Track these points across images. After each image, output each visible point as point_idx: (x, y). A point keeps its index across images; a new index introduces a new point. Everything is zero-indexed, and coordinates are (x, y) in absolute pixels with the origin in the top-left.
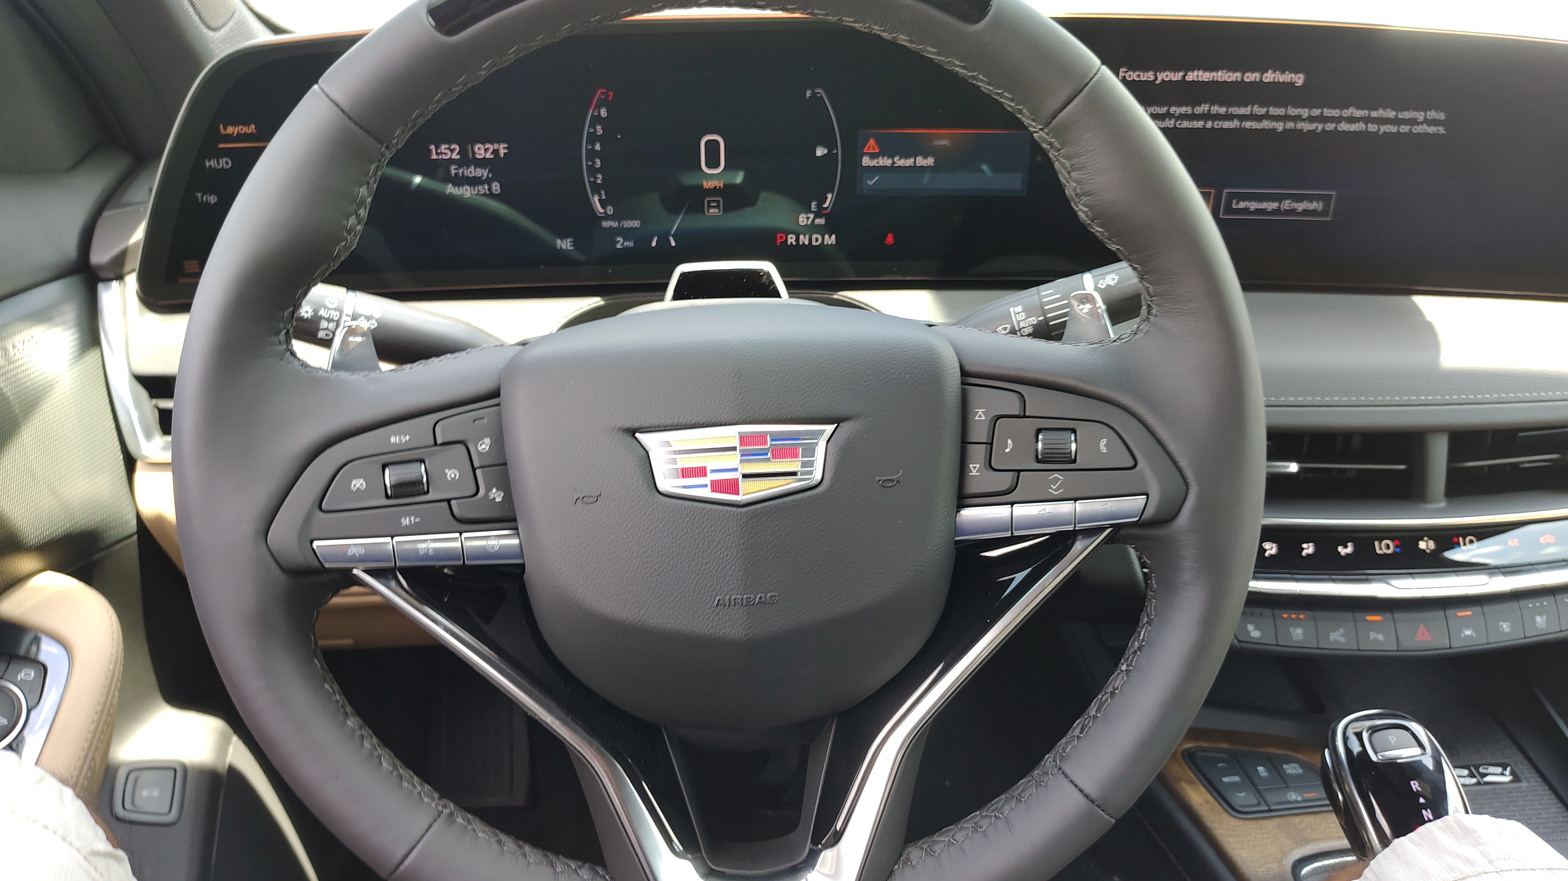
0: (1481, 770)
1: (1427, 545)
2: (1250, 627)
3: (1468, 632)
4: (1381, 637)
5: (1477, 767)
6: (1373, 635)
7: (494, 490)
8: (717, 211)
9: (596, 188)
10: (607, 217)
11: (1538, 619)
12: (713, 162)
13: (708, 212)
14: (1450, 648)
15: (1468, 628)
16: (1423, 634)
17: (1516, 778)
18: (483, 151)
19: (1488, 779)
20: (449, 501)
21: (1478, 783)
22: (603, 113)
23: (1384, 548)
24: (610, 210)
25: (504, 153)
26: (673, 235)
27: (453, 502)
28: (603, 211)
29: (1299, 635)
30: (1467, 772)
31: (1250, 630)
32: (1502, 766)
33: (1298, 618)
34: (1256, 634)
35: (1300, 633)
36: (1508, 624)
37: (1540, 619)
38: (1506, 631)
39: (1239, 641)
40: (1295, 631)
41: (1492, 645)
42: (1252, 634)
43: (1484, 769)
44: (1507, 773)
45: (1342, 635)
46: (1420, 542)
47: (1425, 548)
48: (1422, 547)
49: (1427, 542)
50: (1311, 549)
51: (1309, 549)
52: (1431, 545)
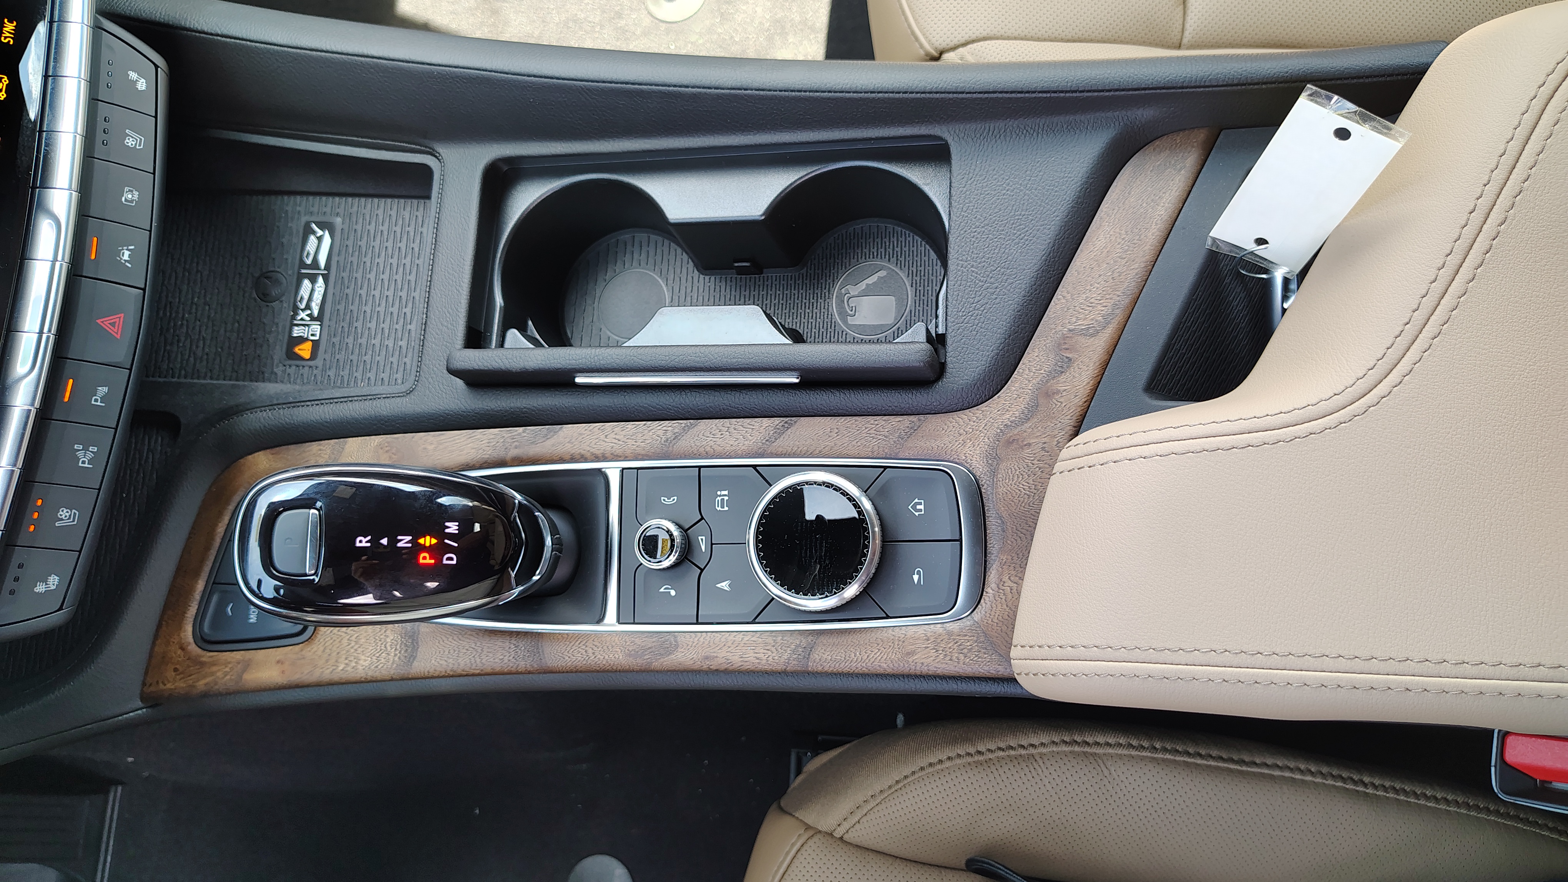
0: (309, 261)
2: (40, 588)
3: (126, 255)
4: (103, 390)
5: (303, 265)
14: (144, 290)
15: (118, 253)
16: (113, 324)
17: (328, 226)
19: (322, 260)
21: (326, 278)
29: (70, 516)
30: (306, 283)
31: (44, 590)
32: (308, 231)
33: (40, 510)
34: (53, 581)
35: (67, 512)
36: (126, 189)
37: (131, 139)
38: (136, 197)
39: (61, 609)
40: (62, 520)
41: (154, 224)
42: (53, 587)
43: (307, 257)
44: (320, 233)
45: (86, 449)
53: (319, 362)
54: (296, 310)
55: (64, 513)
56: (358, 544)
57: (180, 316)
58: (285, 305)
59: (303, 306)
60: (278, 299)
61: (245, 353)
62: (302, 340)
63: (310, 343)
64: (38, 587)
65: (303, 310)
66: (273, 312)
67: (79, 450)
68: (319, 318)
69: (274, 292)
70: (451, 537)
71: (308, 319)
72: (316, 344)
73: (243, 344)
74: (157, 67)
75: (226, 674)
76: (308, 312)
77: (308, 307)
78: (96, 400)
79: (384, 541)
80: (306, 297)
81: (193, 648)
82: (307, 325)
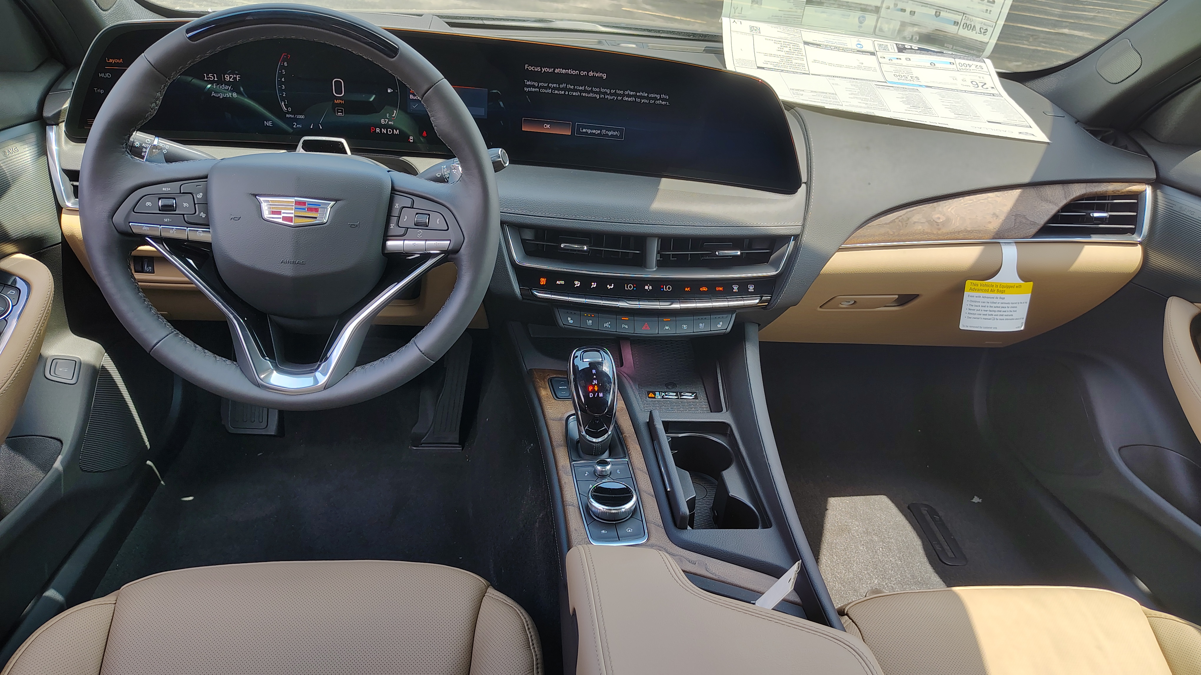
1: (649, 288)
2: (569, 319)
3: (667, 328)
4: (627, 327)
5: (681, 393)
7: (202, 213)
8: (342, 114)
9: (283, 99)
10: (288, 113)
11: (701, 325)
12: (339, 91)
13: (337, 114)
14: (658, 334)
16: (646, 327)
17: (696, 398)
18: (228, 78)
19: (684, 397)
20: (183, 215)
21: (678, 399)
22: (285, 64)
23: (629, 287)
24: (290, 109)
25: (239, 79)
26: (320, 124)
27: (185, 215)
28: (286, 109)
30: (675, 394)
32: (693, 393)
33: (591, 316)
34: (571, 322)
36: (687, 326)
38: (684, 329)
39: (564, 324)
41: (678, 334)
43: (684, 394)
44: (693, 395)
46: (646, 286)
47: (647, 289)
48: (646, 287)
49: (649, 286)
50: (595, 285)
51: (594, 285)
52: (651, 288)
53: (648, 399)
55: (591, 322)
56: (593, 370)
58: (666, 390)
59: (666, 394)
60: (667, 388)
61: (650, 384)
62: (655, 395)
63: (654, 396)
65: (665, 394)
66: (663, 388)
68: (663, 397)
69: (670, 387)
70: (598, 395)
71: (662, 395)
72: (654, 398)
74: (726, 329)
75: (541, 384)
76: (665, 395)
77: (666, 395)
78: (623, 326)
79: (595, 377)
80: (670, 394)
81: (549, 377)
82: (660, 396)
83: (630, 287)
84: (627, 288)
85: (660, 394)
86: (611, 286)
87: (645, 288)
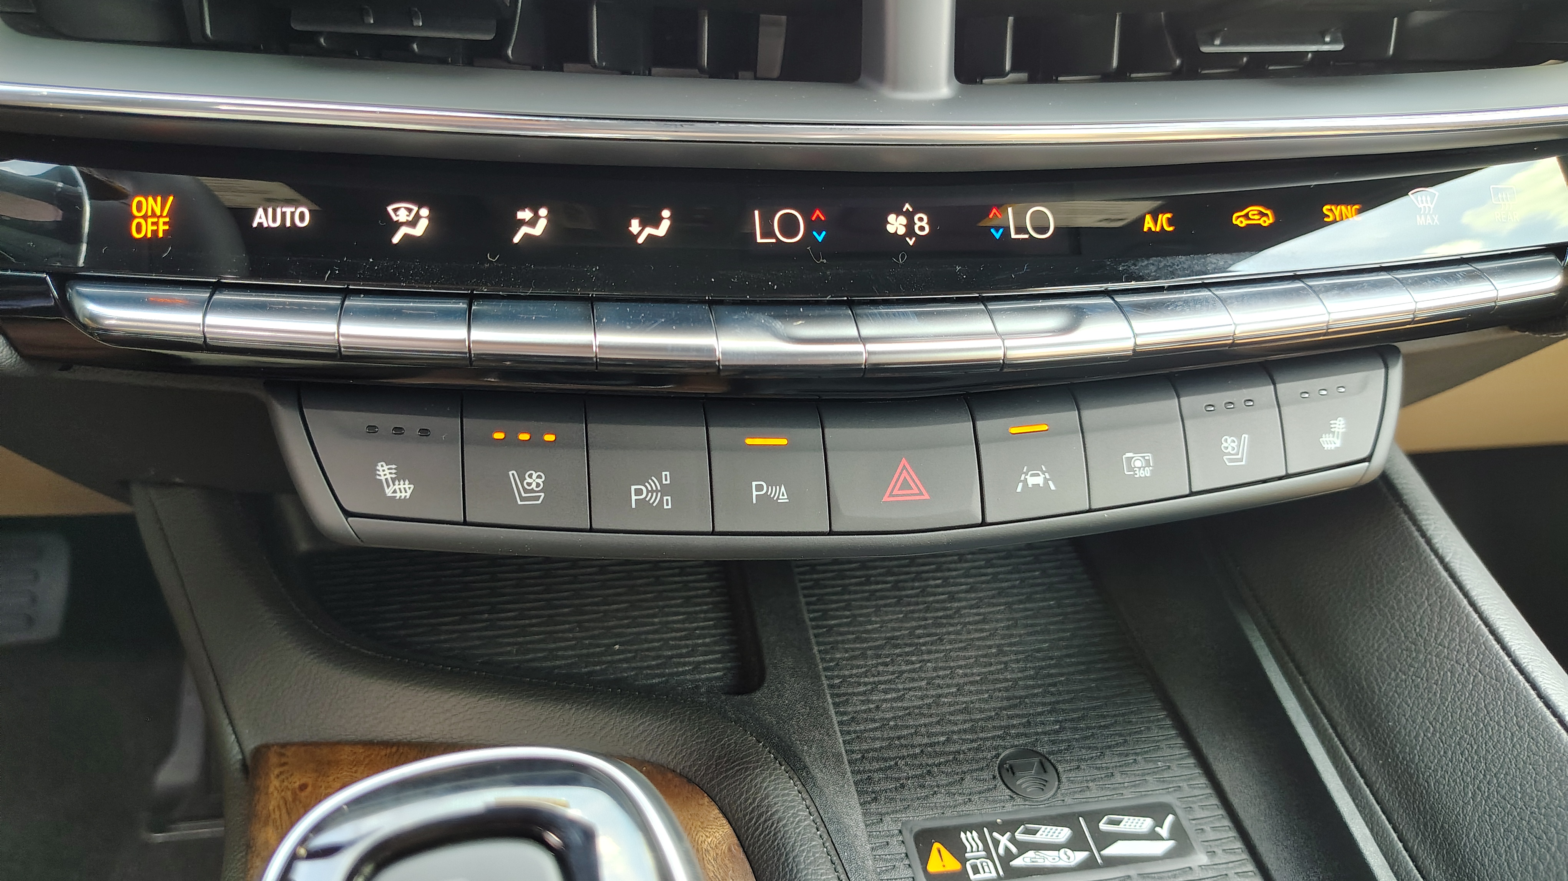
0: (1103, 826)
2: (384, 471)
3: (1036, 480)
4: (782, 495)
5: (1093, 818)
6: (757, 489)
11: (1229, 443)
14: (984, 523)
15: (1035, 467)
16: (905, 485)
17: (1181, 845)
19: (1117, 849)
21: (1089, 865)
29: (532, 491)
30: (1063, 834)
31: (383, 478)
32: (1157, 812)
34: (403, 490)
35: (538, 485)
36: (1149, 456)
37: (1234, 445)
38: (1141, 474)
39: (348, 514)
40: (522, 480)
42: (389, 492)
43: (1111, 822)
44: (1164, 831)
45: (665, 490)
46: (892, 218)
47: (902, 231)
48: (896, 224)
49: (910, 216)
50: (542, 224)
51: (533, 223)
52: (922, 224)
54: (1009, 826)
57: (925, 657)
58: (1009, 806)
59: (1019, 836)
60: (1014, 791)
61: (901, 763)
62: (958, 851)
63: (959, 868)
64: (386, 467)
65: (1013, 840)
66: (989, 790)
67: (660, 482)
68: (1011, 872)
69: (1025, 782)
71: (1001, 851)
72: (962, 878)
73: (915, 756)
74: (1368, 459)
76: (1014, 850)
77: (1024, 847)
78: (759, 488)
80: (1039, 838)
82: (989, 856)
83: (789, 227)
84: (768, 232)
85: (986, 848)
86: (657, 225)
87: (891, 229)
